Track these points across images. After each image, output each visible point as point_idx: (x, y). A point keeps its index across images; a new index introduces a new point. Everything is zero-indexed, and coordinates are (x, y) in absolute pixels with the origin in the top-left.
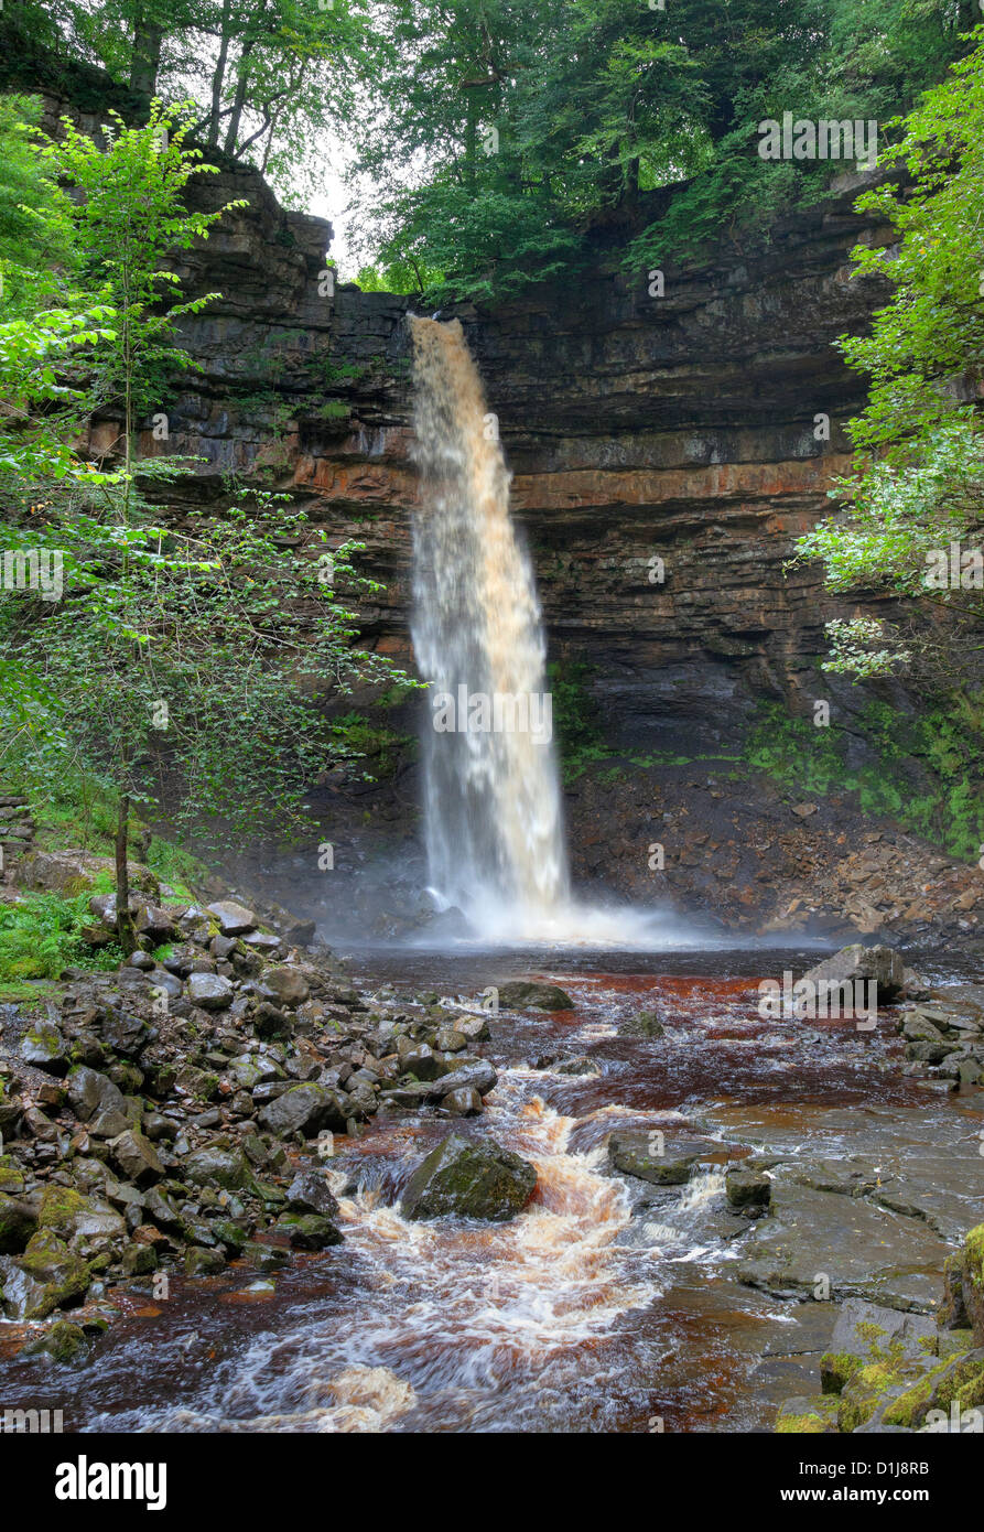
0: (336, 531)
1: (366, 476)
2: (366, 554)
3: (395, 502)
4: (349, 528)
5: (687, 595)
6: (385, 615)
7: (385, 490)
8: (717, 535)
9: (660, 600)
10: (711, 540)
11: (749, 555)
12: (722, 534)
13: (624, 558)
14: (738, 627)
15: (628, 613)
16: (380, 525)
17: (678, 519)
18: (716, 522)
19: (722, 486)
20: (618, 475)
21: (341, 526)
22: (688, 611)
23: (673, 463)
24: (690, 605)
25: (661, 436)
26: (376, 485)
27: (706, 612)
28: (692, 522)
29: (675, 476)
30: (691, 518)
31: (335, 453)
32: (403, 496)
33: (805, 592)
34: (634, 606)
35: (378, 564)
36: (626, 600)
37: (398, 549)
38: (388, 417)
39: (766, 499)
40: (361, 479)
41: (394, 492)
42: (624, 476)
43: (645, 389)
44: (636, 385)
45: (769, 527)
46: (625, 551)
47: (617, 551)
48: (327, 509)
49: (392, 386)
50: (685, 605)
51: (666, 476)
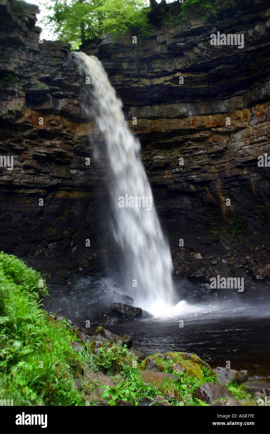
0: (40, 144)
1: (53, 120)
2: (52, 154)
3: (64, 132)
4: (46, 143)
5: (177, 169)
6: (60, 181)
7: (61, 126)
8: (190, 145)
9: (166, 172)
10: (187, 147)
11: (202, 152)
12: (191, 144)
13: (154, 155)
14: (198, 180)
15: (154, 177)
16: (58, 142)
17: (175, 138)
18: (190, 140)
19: (193, 124)
20: (153, 121)
21: (42, 142)
22: (178, 175)
23: (174, 116)
24: (178, 173)
25: (169, 106)
26: (57, 124)
27: (185, 175)
28: (180, 140)
29: (175, 121)
30: (179, 138)
31: (40, 108)
32: (68, 129)
33: (224, 165)
34: (157, 175)
35: (57, 159)
36: (153, 173)
37: (65, 152)
38: (62, 93)
39: (209, 129)
40: (51, 121)
41: (65, 127)
42: (156, 121)
43: (169, 83)
44: (166, 81)
45: (210, 140)
46: (153, 153)
47: (150, 153)
48: (36, 134)
49: (65, 79)
50: (176, 173)
51: (171, 121)
